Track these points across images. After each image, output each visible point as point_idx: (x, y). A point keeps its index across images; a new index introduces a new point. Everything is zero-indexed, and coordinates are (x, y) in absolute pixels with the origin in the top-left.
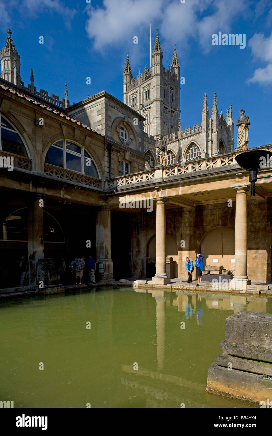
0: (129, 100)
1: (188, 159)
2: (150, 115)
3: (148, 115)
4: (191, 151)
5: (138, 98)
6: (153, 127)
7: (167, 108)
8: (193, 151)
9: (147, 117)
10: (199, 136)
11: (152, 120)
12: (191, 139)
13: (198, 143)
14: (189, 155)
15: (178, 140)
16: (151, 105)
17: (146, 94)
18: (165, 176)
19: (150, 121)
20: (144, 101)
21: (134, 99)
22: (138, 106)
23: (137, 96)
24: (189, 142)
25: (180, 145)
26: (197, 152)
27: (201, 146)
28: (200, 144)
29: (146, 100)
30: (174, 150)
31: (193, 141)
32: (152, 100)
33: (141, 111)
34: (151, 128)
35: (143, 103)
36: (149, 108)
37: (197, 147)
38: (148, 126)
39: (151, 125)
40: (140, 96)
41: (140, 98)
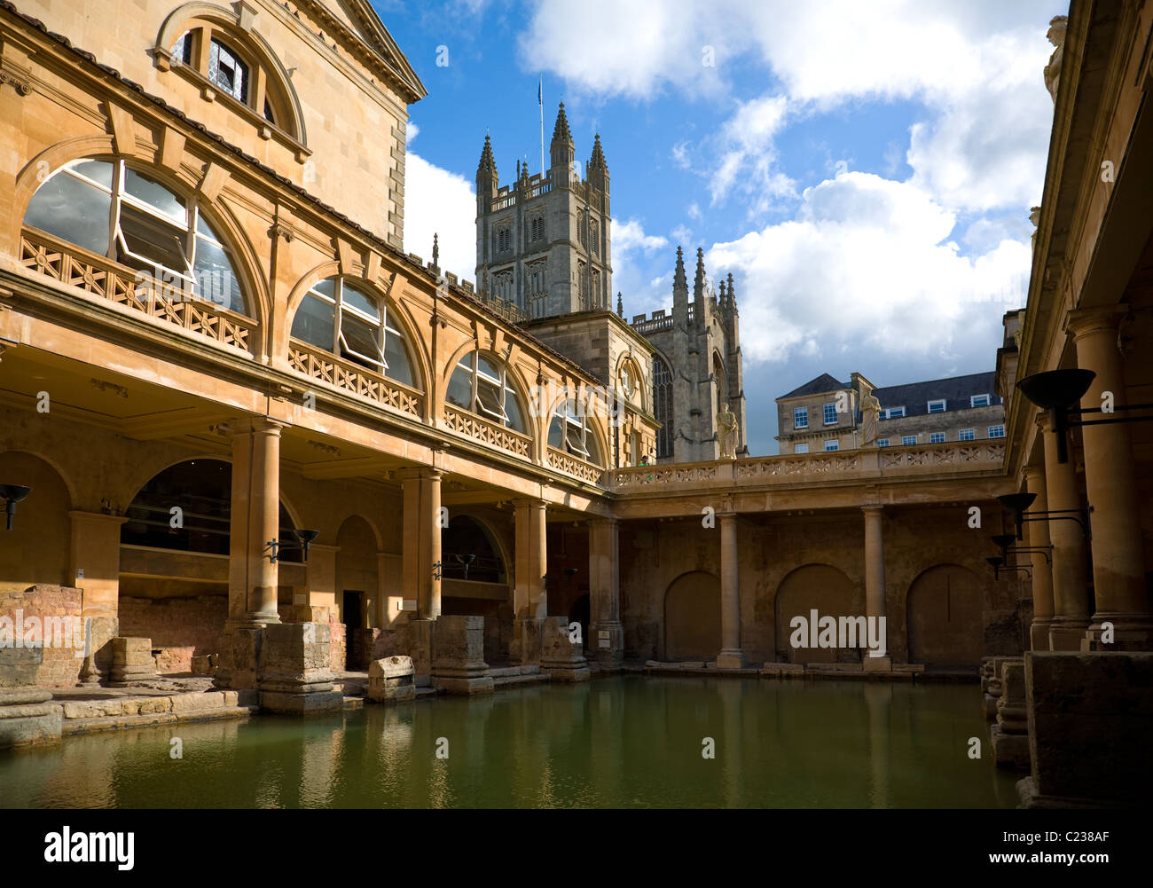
0: (490, 233)
2: (543, 275)
3: (541, 274)
5: (514, 230)
6: (554, 303)
7: (584, 263)
9: (538, 280)
10: (666, 338)
11: (549, 287)
13: (666, 353)
16: (548, 254)
17: (534, 226)
19: (543, 288)
20: (530, 241)
21: (502, 232)
22: (512, 250)
23: (512, 226)
26: (661, 374)
27: (673, 362)
28: (669, 356)
29: (534, 239)
32: (550, 242)
33: (523, 261)
34: (546, 306)
35: (526, 244)
36: (542, 259)
37: (663, 361)
38: (541, 300)
39: (546, 298)
40: (519, 228)
41: (519, 234)
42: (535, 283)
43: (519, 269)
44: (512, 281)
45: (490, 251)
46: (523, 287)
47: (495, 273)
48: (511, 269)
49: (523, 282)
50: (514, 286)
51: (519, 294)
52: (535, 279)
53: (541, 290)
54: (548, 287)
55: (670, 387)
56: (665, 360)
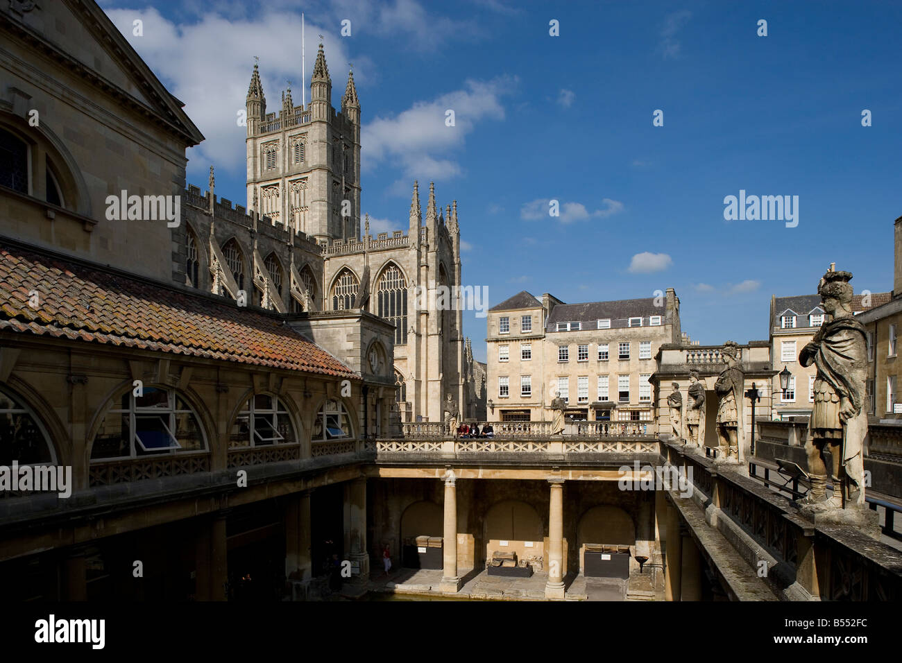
0: (259, 153)
1: (382, 289)
2: (304, 193)
3: (302, 191)
4: (388, 276)
5: (280, 152)
6: (313, 217)
7: (338, 184)
8: (391, 276)
9: (300, 197)
10: (403, 254)
12: (388, 254)
13: (403, 264)
14: (383, 282)
15: (364, 253)
16: (309, 175)
17: (297, 150)
18: (458, 451)
19: (304, 204)
20: (293, 163)
21: (269, 152)
22: (278, 168)
23: (277, 149)
24: (384, 259)
25: (368, 261)
26: (399, 280)
27: (408, 272)
28: (405, 267)
29: (297, 161)
30: (356, 270)
31: (393, 261)
32: (310, 165)
33: (287, 180)
34: (306, 219)
35: (290, 164)
36: (304, 179)
37: (400, 271)
38: (302, 213)
39: (306, 212)
40: (284, 150)
41: (284, 156)
42: (298, 200)
43: (284, 186)
44: (278, 195)
45: (259, 169)
46: (287, 201)
47: (264, 187)
48: (277, 185)
49: (287, 197)
50: (280, 200)
51: (284, 207)
52: (298, 195)
53: (302, 205)
54: (308, 203)
55: (405, 291)
56: (402, 270)
